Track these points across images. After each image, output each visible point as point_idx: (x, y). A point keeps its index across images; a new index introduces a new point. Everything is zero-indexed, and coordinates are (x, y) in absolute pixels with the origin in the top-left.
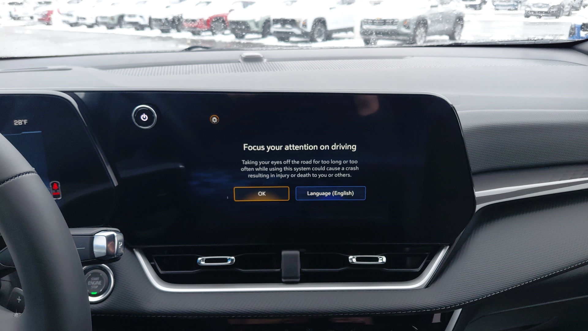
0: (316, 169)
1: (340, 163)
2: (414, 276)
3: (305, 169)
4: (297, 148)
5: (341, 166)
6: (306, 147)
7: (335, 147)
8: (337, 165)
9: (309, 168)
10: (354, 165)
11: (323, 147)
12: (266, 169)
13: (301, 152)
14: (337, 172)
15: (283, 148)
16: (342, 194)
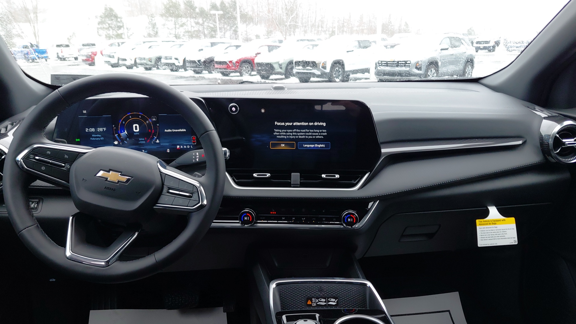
0: (307, 134)
1: (318, 131)
2: (354, 185)
3: (302, 134)
4: (299, 124)
5: (319, 133)
6: (303, 124)
7: (316, 124)
8: (317, 132)
9: (304, 134)
10: (324, 132)
11: (311, 124)
12: (285, 134)
13: (301, 126)
14: (317, 135)
15: (293, 124)
16: (319, 146)
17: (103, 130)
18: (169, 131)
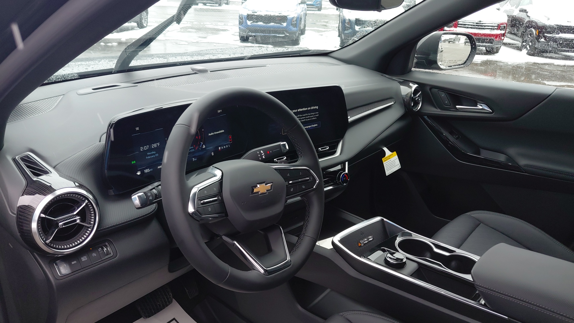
0: (307, 117)
1: (313, 114)
2: (334, 153)
3: (303, 118)
4: (301, 110)
5: (314, 115)
6: (304, 109)
7: (312, 108)
8: (312, 115)
9: (305, 117)
10: (317, 114)
11: (309, 108)
13: (303, 111)
14: (313, 117)
15: (297, 111)
16: (314, 126)
17: (157, 145)
18: (212, 134)
